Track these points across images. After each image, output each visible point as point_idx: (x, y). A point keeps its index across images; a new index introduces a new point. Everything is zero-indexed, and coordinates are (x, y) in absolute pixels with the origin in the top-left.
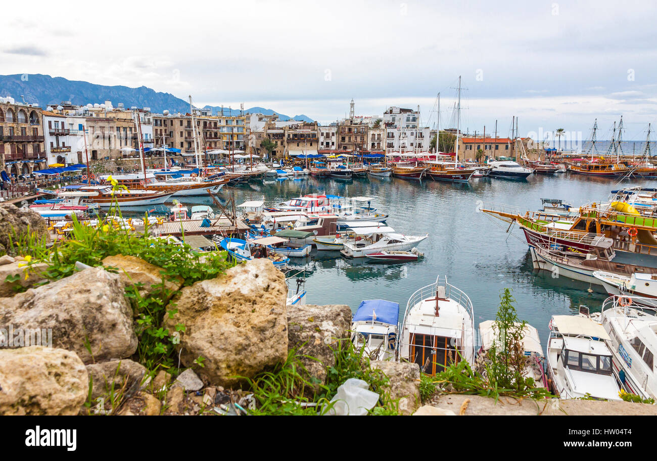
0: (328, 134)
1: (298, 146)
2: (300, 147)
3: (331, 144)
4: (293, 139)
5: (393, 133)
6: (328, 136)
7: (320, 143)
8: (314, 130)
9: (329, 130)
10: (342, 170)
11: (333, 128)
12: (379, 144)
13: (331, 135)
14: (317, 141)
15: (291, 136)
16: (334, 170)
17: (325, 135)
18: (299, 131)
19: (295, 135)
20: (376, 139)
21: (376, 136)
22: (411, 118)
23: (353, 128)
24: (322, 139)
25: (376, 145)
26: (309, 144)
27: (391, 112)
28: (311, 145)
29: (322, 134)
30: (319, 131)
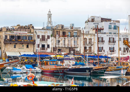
0: (43, 37)
1: (15, 47)
2: (17, 49)
3: (46, 46)
4: (10, 40)
5: (102, 38)
6: (43, 38)
7: (36, 45)
8: (30, 32)
9: (44, 33)
10: (81, 67)
11: (48, 31)
12: (90, 48)
13: (46, 37)
14: (34, 43)
15: (8, 38)
16: (70, 68)
17: (41, 37)
18: (16, 33)
19: (12, 37)
20: (88, 43)
21: (88, 41)
22: (113, 26)
23: (67, 32)
24: (38, 41)
25: (88, 48)
26: (25, 46)
27: (93, 20)
28: (28, 47)
29: (38, 36)
30: (35, 34)
